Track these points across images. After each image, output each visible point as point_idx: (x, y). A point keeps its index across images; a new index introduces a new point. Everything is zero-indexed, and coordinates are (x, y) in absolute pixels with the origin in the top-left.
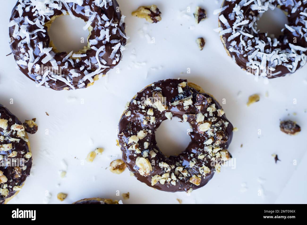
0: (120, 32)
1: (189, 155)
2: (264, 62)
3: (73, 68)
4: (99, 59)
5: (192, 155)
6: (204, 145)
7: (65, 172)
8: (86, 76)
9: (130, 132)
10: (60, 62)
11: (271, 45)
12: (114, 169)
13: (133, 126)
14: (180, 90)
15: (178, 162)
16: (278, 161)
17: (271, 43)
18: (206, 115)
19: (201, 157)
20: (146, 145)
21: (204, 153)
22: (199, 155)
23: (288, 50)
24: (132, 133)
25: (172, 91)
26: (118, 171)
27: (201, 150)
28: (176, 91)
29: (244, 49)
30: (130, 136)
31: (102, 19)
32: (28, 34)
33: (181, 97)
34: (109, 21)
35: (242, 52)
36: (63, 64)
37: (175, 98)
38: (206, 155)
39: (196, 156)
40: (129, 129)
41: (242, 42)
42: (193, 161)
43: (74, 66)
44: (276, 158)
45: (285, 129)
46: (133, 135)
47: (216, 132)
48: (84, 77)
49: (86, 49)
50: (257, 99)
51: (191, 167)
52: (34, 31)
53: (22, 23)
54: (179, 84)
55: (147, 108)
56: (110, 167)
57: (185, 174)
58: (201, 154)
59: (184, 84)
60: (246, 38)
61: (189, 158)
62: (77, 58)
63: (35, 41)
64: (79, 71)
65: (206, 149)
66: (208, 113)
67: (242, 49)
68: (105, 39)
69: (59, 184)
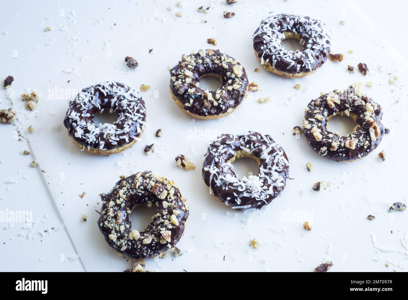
0: (210, 149)
1: (207, 67)
2: (129, 92)
3: (253, 141)
4: (233, 139)
5: (205, 66)
6: (195, 67)
7: (289, 100)
8: (247, 135)
9: (236, 93)
10: (260, 147)
11: (118, 101)
12: (256, 86)
13: (232, 95)
14: (191, 101)
15: (215, 67)
16: (151, 49)
17: (117, 102)
18: (184, 80)
19: (200, 61)
20: (230, 81)
21: (197, 63)
22: (200, 63)
23: (109, 93)
24: (235, 91)
25: (197, 104)
26: (255, 84)
27: (198, 65)
28: (194, 102)
29: (138, 105)
30: (237, 90)
31: (219, 159)
32: (273, 172)
33: (193, 95)
34: (215, 156)
35: (139, 104)
36: (258, 146)
37: (198, 97)
38: (196, 61)
39: (203, 64)
40: (236, 94)
41: (136, 108)
42: (206, 62)
43: (252, 142)
44: (151, 51)
45: (135, 62)
46: (235, 90)
47: (183, 70)
48: (248, 134)
49: (238, 153)
50: (142, 86)
51: (209, 60)
52: (268, 172)
53: (274, 182)
54: (190, 106)
55: (217, 100)
56: (258, 88)
57: (214, 57)
58: (199, 63)
59: (187, 104)
60: (132, 110)
61: (207, 65)
62: (248, 148)
63: (270, 165)
64: (250, 138)
65: (194, 64)
66: (182, 81)
67: (138, 106)
68: (224, 148)
69: (296, 94)
